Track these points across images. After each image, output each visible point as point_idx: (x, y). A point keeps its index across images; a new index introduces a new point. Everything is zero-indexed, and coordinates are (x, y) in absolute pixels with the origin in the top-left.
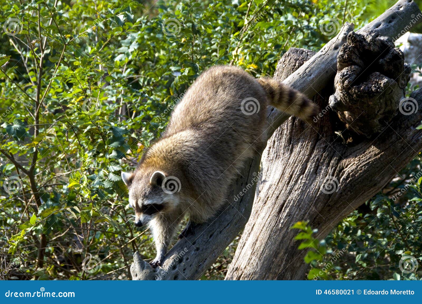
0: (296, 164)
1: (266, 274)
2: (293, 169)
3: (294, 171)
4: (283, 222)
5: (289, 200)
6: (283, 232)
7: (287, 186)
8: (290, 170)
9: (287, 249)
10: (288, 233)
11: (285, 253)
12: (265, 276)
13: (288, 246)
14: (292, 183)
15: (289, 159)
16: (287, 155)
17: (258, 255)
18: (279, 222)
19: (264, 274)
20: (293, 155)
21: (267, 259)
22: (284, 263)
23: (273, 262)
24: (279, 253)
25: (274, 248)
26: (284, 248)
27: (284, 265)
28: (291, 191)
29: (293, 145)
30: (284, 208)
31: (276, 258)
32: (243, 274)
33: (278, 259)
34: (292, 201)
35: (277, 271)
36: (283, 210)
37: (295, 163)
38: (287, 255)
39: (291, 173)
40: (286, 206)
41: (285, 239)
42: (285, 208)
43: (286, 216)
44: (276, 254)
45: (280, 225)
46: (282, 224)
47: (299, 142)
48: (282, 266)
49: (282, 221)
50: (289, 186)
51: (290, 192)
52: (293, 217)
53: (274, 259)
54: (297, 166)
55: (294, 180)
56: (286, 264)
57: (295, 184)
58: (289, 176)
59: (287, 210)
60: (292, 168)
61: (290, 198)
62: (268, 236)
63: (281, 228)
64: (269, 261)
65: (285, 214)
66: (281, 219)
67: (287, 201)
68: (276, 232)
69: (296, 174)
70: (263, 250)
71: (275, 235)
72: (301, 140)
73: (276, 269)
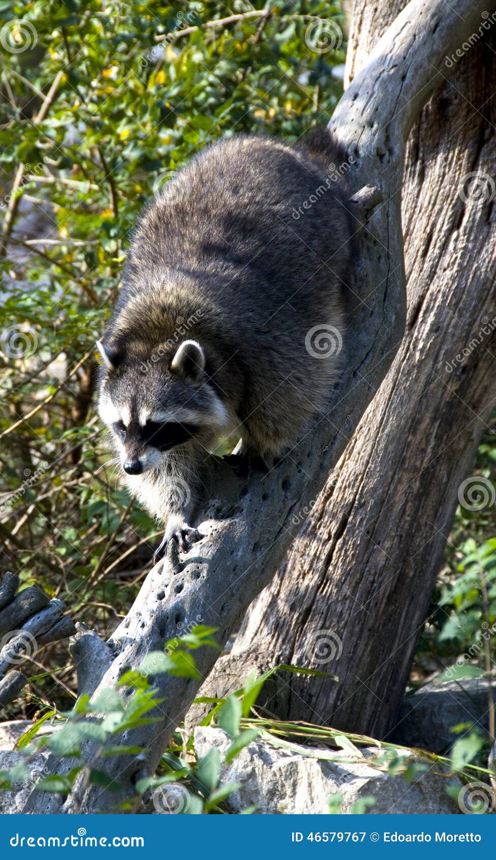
0: (437, 207)
1: (394, 474)
2: (432, 219)
3: (434, 225)
4: (424, 347)
5: (432, 294)
6: (426, 370)
7: (424, 262)
8: (424, 221)
9: (437, 410)
10: (437, 371)
11: (434, 420)
12: (393, 478)
13: (440, 403)
14: (433, 252)
15: (418, 196)
16: (411, 187)
17: (372, 433)
18: (415, 347)
19: (391, 473)
20: (426, 184)
21: (393, 439)
22: (433, 443)
23: (409, 445)
24: (419, 422)
25: (407, 410)
26: (431, 409)
27: (433, 448)
28: (435, 273)
29: (423, 162)
30: (421, 314)
31: (414, 434)
32: (340, 480)
33: (419, 436)
34: (440, 296)
35: (418, 463)
36: (420, 320)
37: (434, 204)
38: (437, 424)
39: (428, 230)
40: (427, 308)
41: (432, 386)
42: (425, 312)
43: (430, 331)
44: (413, 425)
45: (418, 354)
46: (422, 351)
47: (438, 153)
48: (429, 450)
49: (420, 345)
50: (427, 259)
51: (432, 275)
52: (446, 333)
53: (410, 438)
54: (441, 210)
55: (438, 245)
56: (437, 446)
57: (441, 255)
58: (425, 236)
59: (431, 318)
60: (430, 216)
61: (433, 288)
62: (391, 385)
63: (421, 361)
64: (398, 443)
65: (427, 328)
66: (417, 340)
67: (428, 296)
68: (409, 373)
69: (440, 230)
70: (382, 419)
71: (407, 380)
72: (442, 147)
73: (416, 459)
